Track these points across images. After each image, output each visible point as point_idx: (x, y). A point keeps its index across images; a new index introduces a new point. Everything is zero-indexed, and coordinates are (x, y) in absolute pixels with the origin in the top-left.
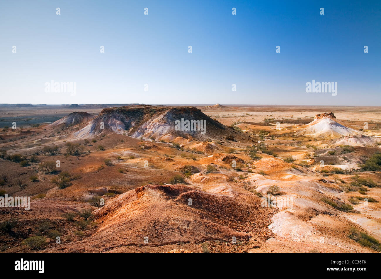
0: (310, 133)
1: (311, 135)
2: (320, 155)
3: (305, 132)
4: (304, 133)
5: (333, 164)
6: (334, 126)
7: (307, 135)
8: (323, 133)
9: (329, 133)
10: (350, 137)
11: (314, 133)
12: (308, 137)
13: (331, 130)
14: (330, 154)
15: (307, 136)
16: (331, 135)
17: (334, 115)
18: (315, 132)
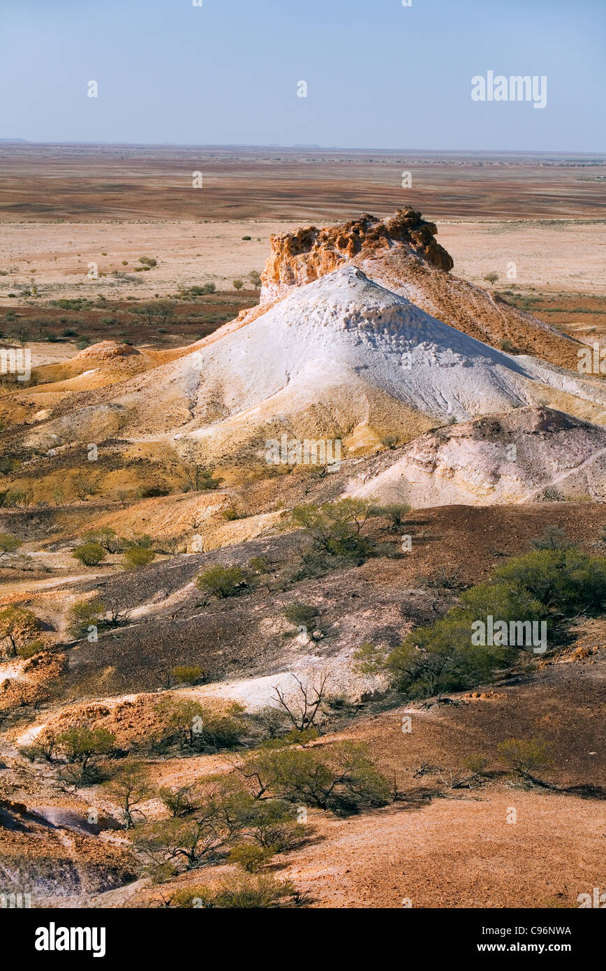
0: (172, 422)
1: (172, 437)
2: (137, 612)
3: (127, 419)
4: (123, 424)
5: (205, 681)
6: (386, 342)
7: (139, 443)
8: (281, 412)
9: (337, 414)
10: (456, 431)
11: (207, 421)
12: (140, 462)
13: (355, 381)
14: (214, 598)
15: (132, 453)
16: (350, 429)
17: (440, 239)
18: (217, 408)
